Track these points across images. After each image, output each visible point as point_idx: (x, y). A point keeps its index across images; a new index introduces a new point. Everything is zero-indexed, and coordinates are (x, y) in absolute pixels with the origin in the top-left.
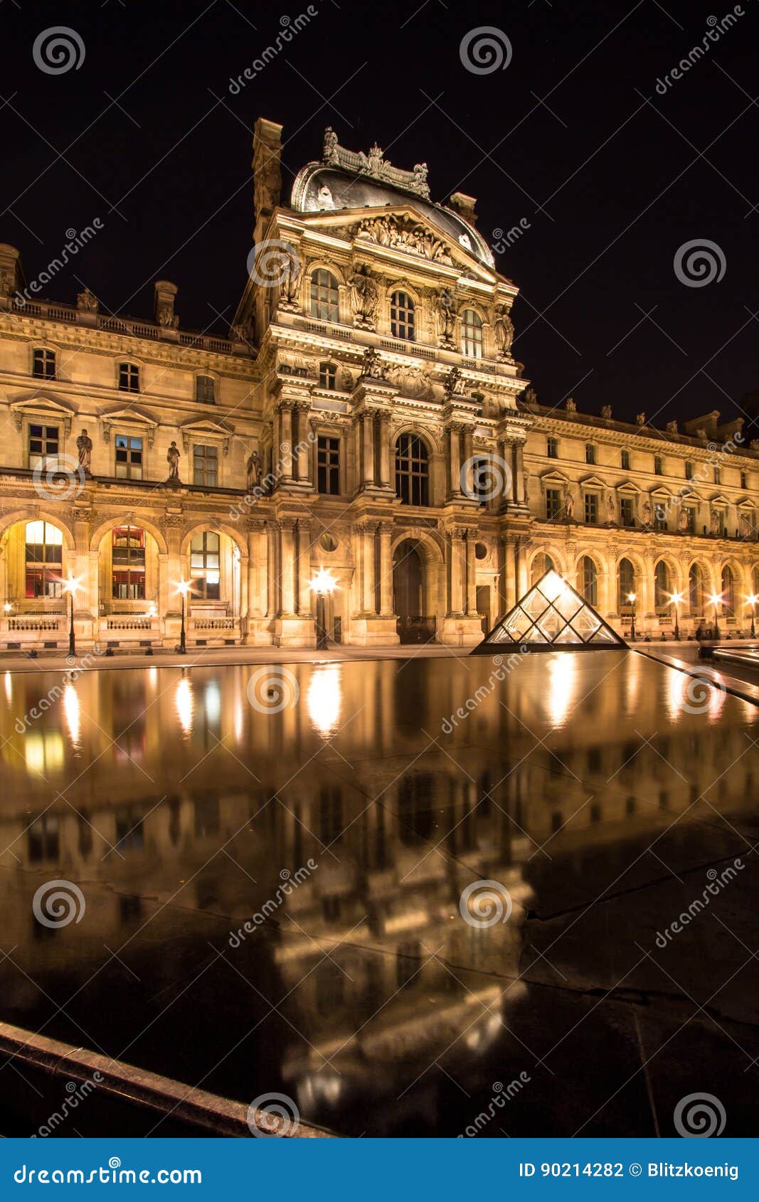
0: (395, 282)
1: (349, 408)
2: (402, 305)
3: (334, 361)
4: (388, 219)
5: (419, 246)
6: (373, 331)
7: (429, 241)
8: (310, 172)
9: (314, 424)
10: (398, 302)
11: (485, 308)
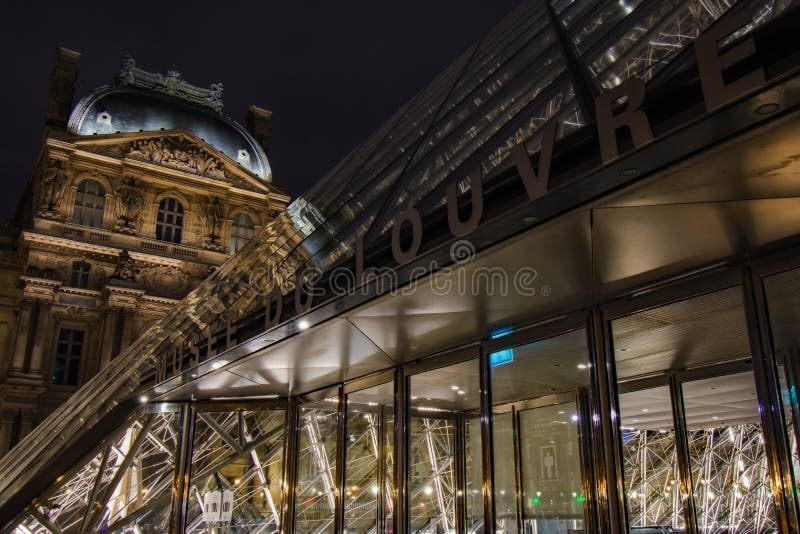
0: (165, 190)
1: (98, 303)
2: (171, 209)
3: (88, 261)
4: (162, 140)
5: (191, 163)
6: (134, 235)
7: (203, 158)
8: (94, 98)
9: (58, 318)
10: (167, 207)
11: (258, 213)
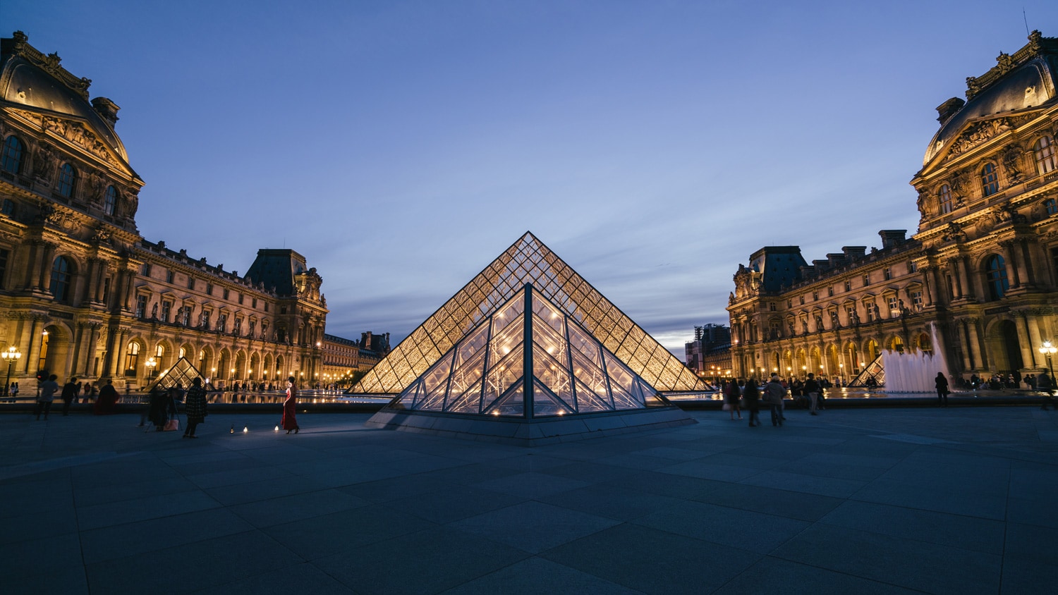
0: (978, 164)
4: (962, 136)
6: (965, 205)
7: (989, 126)
